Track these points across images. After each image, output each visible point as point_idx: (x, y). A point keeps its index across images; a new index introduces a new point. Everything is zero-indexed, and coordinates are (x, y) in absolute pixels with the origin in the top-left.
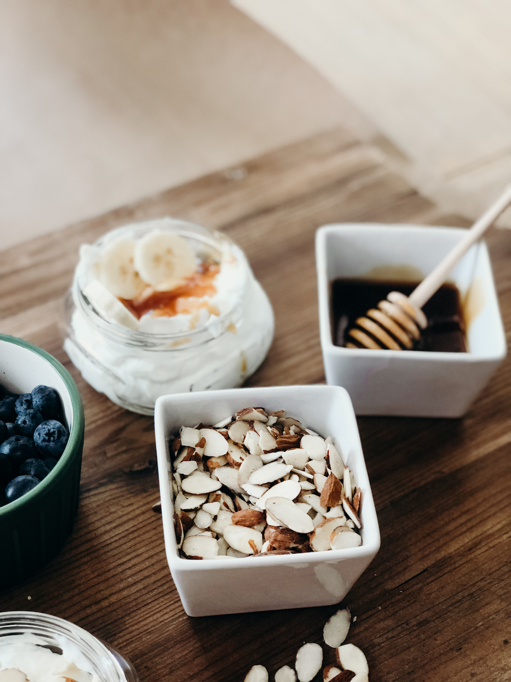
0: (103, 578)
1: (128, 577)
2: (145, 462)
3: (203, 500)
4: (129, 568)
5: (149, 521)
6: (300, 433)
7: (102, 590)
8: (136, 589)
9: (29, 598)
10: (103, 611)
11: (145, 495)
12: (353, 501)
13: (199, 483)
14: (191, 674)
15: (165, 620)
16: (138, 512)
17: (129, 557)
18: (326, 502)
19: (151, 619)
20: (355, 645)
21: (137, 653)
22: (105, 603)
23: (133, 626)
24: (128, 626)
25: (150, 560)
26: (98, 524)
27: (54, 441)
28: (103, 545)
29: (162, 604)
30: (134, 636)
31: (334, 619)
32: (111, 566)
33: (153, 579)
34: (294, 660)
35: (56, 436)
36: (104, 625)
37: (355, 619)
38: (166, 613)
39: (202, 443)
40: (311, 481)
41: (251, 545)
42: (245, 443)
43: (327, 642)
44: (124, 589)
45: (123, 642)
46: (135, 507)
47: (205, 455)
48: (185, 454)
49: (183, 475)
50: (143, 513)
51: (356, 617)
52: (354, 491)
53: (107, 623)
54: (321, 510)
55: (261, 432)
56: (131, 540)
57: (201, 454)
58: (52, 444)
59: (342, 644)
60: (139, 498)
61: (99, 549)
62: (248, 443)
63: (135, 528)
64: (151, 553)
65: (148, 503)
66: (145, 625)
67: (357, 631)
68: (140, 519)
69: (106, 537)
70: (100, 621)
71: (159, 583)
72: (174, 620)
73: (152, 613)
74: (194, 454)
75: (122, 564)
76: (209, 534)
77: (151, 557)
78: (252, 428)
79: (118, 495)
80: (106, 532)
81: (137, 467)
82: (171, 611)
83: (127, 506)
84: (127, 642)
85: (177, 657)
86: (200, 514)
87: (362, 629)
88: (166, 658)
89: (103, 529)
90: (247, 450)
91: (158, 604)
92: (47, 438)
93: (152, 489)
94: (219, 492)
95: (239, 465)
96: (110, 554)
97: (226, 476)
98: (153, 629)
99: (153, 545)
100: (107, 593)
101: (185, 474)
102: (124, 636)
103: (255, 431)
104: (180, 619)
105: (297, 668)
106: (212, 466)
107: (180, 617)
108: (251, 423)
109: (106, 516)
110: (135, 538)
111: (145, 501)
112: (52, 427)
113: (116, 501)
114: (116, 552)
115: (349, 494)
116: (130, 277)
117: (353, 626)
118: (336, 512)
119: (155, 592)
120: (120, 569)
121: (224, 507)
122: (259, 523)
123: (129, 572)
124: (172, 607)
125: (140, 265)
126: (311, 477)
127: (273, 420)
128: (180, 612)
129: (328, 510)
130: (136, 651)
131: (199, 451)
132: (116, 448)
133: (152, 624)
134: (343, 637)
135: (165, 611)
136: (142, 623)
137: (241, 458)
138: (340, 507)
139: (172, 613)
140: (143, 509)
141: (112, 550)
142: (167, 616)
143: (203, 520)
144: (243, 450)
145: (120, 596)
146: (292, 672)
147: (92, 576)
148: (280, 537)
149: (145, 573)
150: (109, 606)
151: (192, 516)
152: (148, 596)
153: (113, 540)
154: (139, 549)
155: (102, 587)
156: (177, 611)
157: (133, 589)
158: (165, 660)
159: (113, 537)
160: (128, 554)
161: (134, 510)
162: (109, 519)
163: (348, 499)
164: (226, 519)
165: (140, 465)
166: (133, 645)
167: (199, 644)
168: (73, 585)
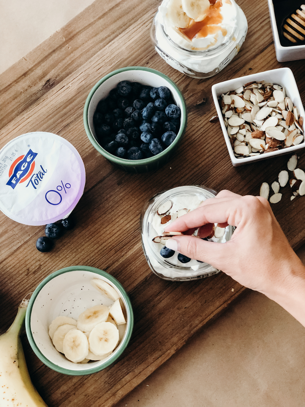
0: (197, 155)
1: (207, 153)
2: (201, 99)
3: (238, 129)
4: (206, 149)
5: (210, 127)
6: (272, 89)
7: (198, 160)
8: (211, 158)
9: (171, 168)
10: (201, 169)
11: (205, 115)
12: (299, 121)
13: (236, 121)
14: (240, 189)
15: (225, 169)
16: (204, 124)
17: (205, 145)
18: (288, 124)
19: (220, 170)
20: (300, 168)
22: (200, 166)
23: (213, 173)
24: (211, 174)
25: (214, 144)
26: (189, 131)
27: (175, 114)
28: (193, 141)
29: (222, 163)
30: (215, 178)
31: (291, 160)
32: (199, 149)
33: (217, 152)
34: (278, 178)
35: (176, 112)
36: (202, 175)
37: (299, 158)
38: (225, 166)
39: (233, 102)
40: (281, 114)
41: (261, 146)
42: (251, 100)
43: (289, 169)
44: (206, 159)
45: (211, 180)
46: (202, 121)
47: (235, 107)
48: (226, 108)
49: (228, 118)
50: (206, 124)
51: (299, 157)
52: (299, 117)
53: (203, 174)
54: (286, 127)
55: (257, 94)
56: (204, 137)
57: (233, 107)
58: (174, 116)
59: (295, 169)
60: (203, 117)
61: (192, 143)
62: (252, 99)
63: (204, 131)
64: (213, 142)
65: (207, 119)
66: (218, 172)
67: (300, 162)
68: (206, 126)
69: (194, 137)
70: (200, 174)
71: (219, 154)
72: (228, 169)
73: (219, 167)
74: (231, 107)
75: (203, 148)
76: (244, 144)
77: (214, 143)
78: (253, 92)
79: (193, 117)
80: (193, 135)
81: (199, 103)
82: (226, 165)
83: (199, 122)
85: (233, 183)
86: (238, 134)
87: (302, 161)
88: (229, 184)
89: (191, 134)
90: (252, 103)
91: (221, 163)
92: (172, 113)
93: (207, 112)
94: (244, 124)
95: (250, 111)
96: (197, 144)
97: (246, 117)
98: (221, 173)
99: (213, 138)
100: (200, 161)
101: (229, 117)
102: (211, 178)
103: (254, 94)
104: (231, 168)
105: (279, 181)
106: (239, 112)
107: (230, 167)
108: (252, 90)
109: (191, 128)
110: (205, 136)
111: (205, 118)
112: (173, 108)
113: (193, 120)
114: (199, 143)
115: (297, 118)
116: (182, 16)
117: (298, 160)
118: (292, 127)
119: (219, 158)
120: (203, 151)
121: (247, 131)
122: (263, 136)
123: (207, 151)
124: (227, 163)
125: (185, 9)
126: (280, 112)
127: (260, 86)
128: (230, 165)
129: (289, 127)
131: (232, 106)
132: (188, 94)
133: (220, 172)
134: (295, 166)
135: (224, 165)
136: (217, 172)
137: (250, 107)
138: (294, 124)
139: (227, 166)
140: (206, 122)
141: (198, 142)
142: (225, 167)
143: (240, 138)
144: (250, 103)
145: (205, 162)
146: (278, 183)
147: (193, 155)
148: (273, 143)
149: (213, 151)
150: (202, 167)
151: (235, 136)
152: (216, 160)
153: (197, 138)
154: (208, 140)
155: (197, 159)
156: (229, 165)
157: (210, 158)
159: (196, 137)
160: (205, 143)
161: (202, 123)
162: (193, 129)
163: (297, 120)
164: (249, 135)
165: (200, 101)
166: (215, 181)
167: (240, 177)
168: (186, 160)
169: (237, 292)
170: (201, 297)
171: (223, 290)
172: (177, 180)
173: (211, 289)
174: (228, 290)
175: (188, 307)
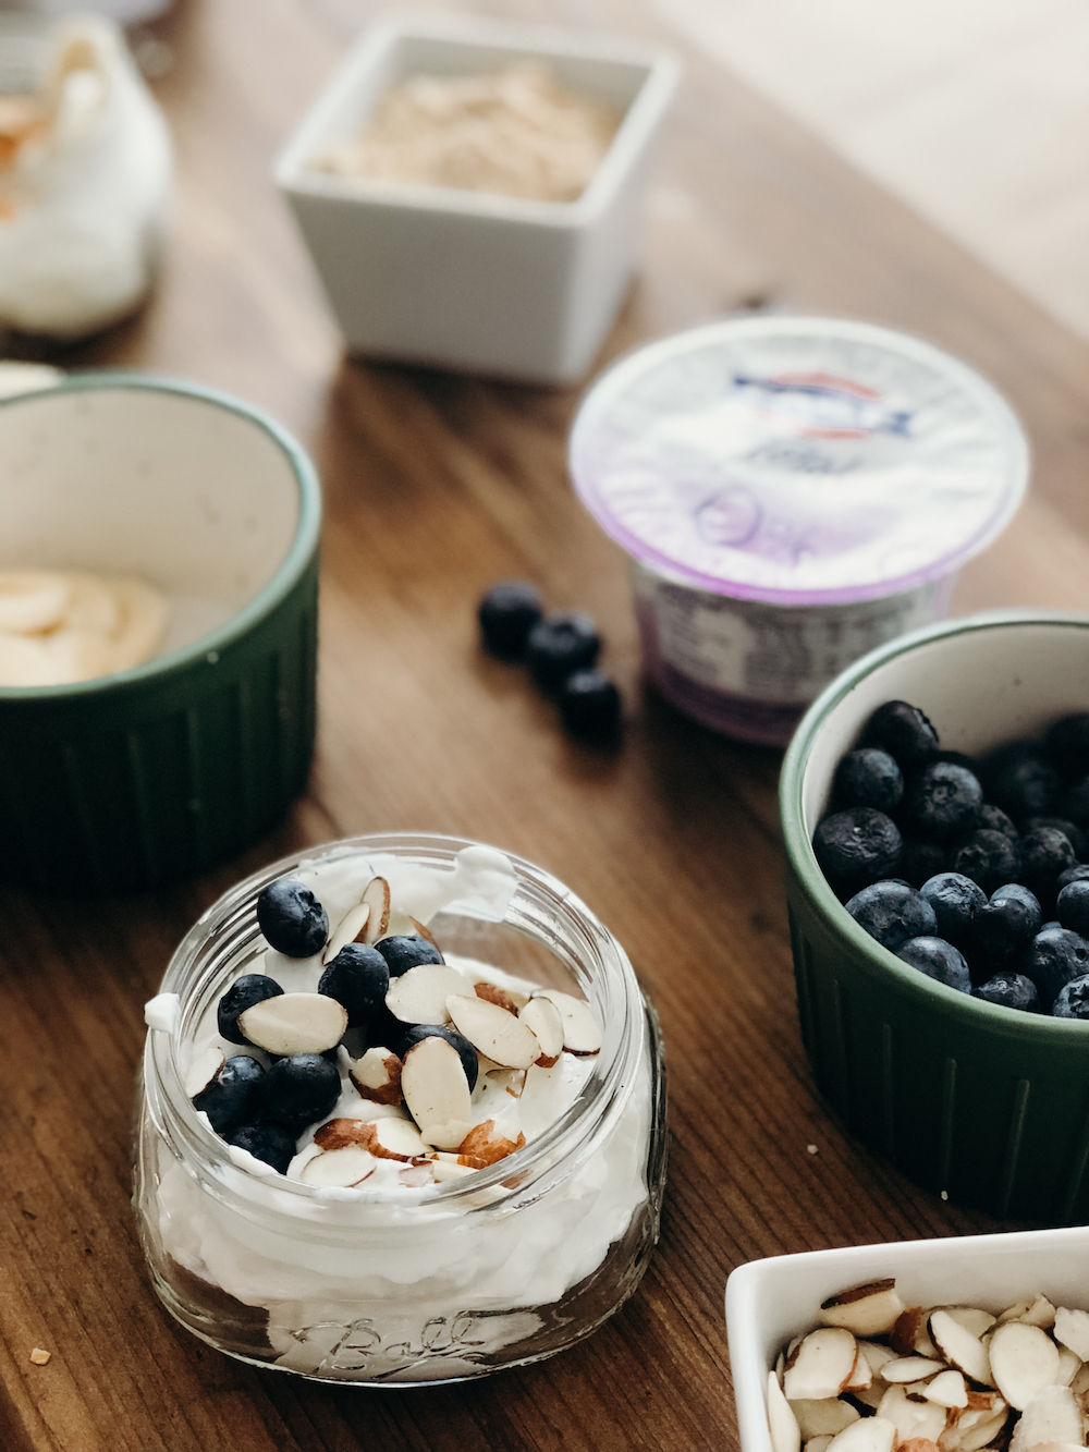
3: (972, 1373)
21: (684, 1375)
84: (712, 1353)
97: (1051, 1420)
130: (690, 1372)
151: (923, 1348)
158: (667, 1435)
164: (918, 1424)
168: (852, 1230)
169: (23, 1377)
170: (63, 1195)
171: (61, 1309)
172: (740, 1174)
173: (88, 1251)
174: (54, 1331)
175: (29, 1134)
